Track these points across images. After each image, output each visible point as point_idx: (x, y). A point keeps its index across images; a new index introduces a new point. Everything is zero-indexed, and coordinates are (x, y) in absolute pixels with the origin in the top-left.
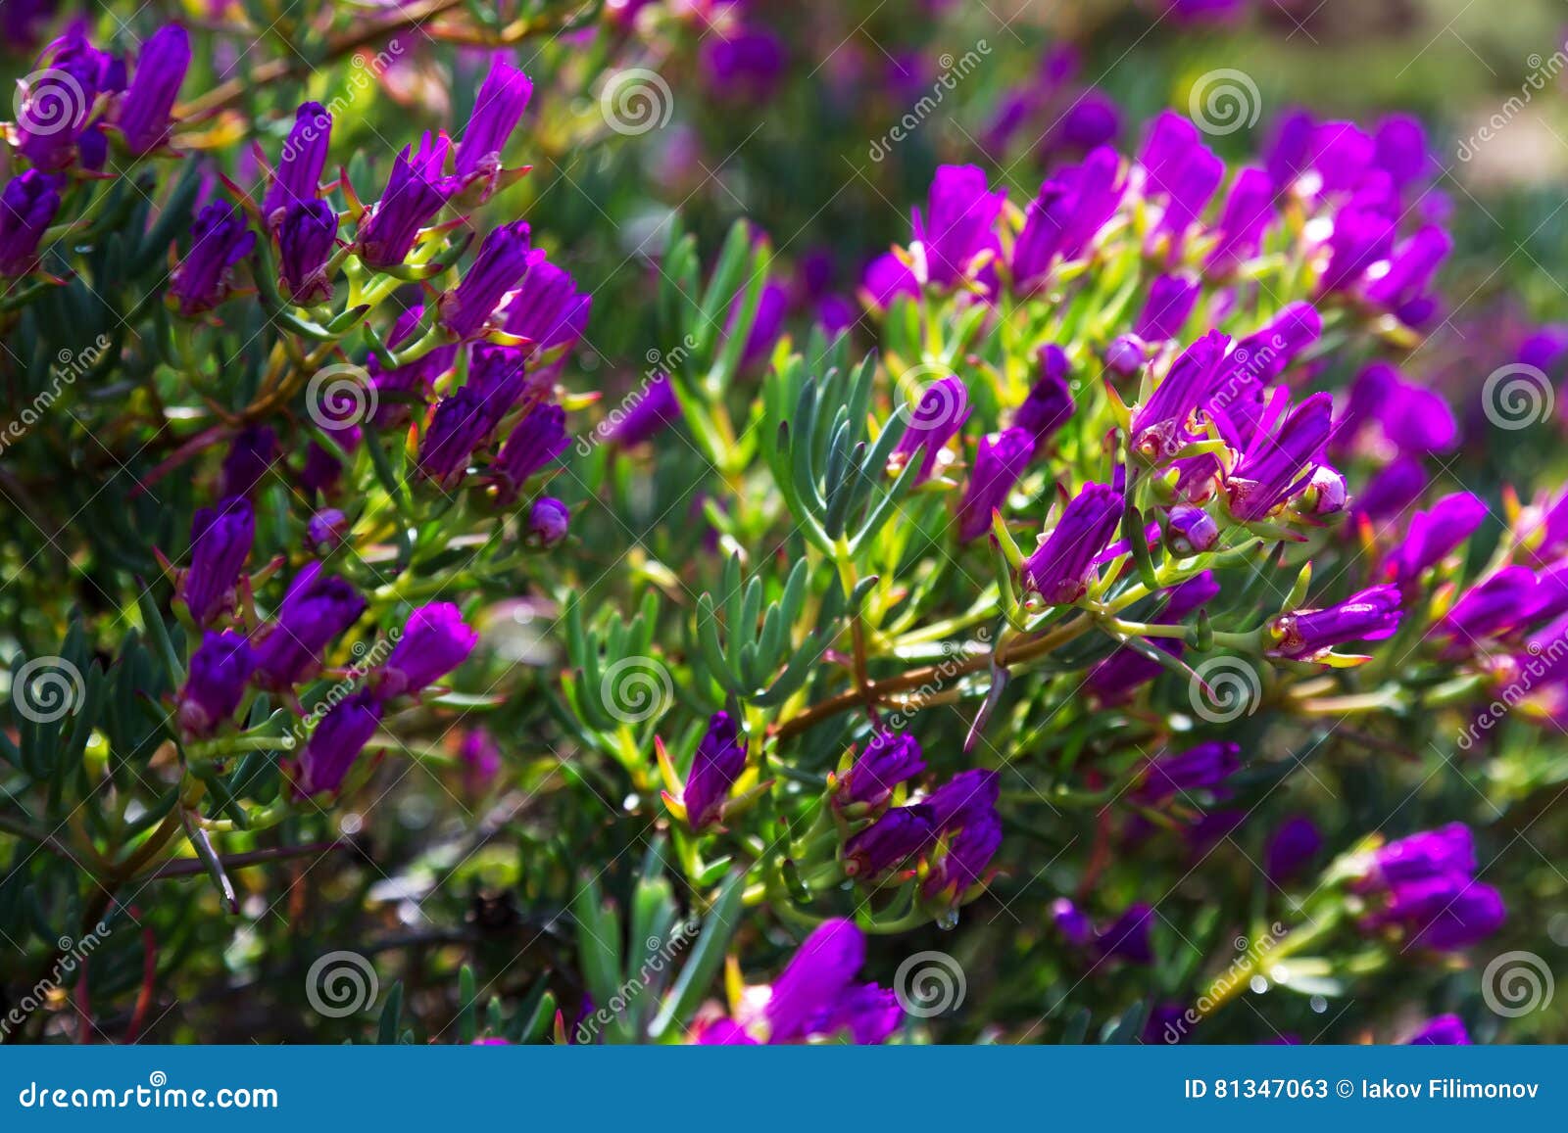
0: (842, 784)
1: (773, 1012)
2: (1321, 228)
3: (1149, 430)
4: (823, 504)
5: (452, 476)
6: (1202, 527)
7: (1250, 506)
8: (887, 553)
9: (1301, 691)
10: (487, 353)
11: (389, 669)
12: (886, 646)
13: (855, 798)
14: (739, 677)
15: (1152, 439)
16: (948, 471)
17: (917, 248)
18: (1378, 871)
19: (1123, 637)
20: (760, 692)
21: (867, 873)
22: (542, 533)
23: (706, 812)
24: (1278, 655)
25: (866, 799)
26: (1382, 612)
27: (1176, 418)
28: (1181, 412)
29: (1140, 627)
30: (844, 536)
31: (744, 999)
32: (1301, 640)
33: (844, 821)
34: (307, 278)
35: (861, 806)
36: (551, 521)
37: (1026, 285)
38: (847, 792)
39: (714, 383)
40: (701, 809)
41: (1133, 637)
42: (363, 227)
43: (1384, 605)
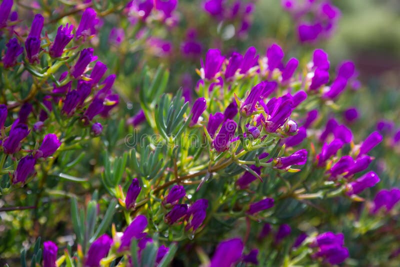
0: (165, 199)
1: (123, 239)
2: (311, 75)
3: (245, 107)
4: (166, 127)
5: (70, 113)
6: (256, 132)
7: (271, 128)
8: (186, 145)
9: (297, 192)
10: (81, 82)
11: (38, 150)
12: (187, 171)
13: (168, 202)
14: (143, 172)
15: (245, 109)
16: (201, 123)
17: (202, 70)
18: (316, 241)
19: (240, 164)
20: (148, 177)
21: (170, 223)
22: (95, 131)
23: (130, 205)
24: (276, 167)
25: (171, 203)
26: (302, 156)
27: (252, 104)
28: (253, 102)
29: (244, 162)
30: (172, 137)
31: (116, 235)
32: (282, 163)
33: (165, 209)
34: (33, 57)
35: (169, 204)
36: (97, 129)
37: (228, 79)
38: (166, 201)
39: (152, 106)
40: (129, 204)
41: (243, 164)
42: (50, 47)
43: (302, 154)
